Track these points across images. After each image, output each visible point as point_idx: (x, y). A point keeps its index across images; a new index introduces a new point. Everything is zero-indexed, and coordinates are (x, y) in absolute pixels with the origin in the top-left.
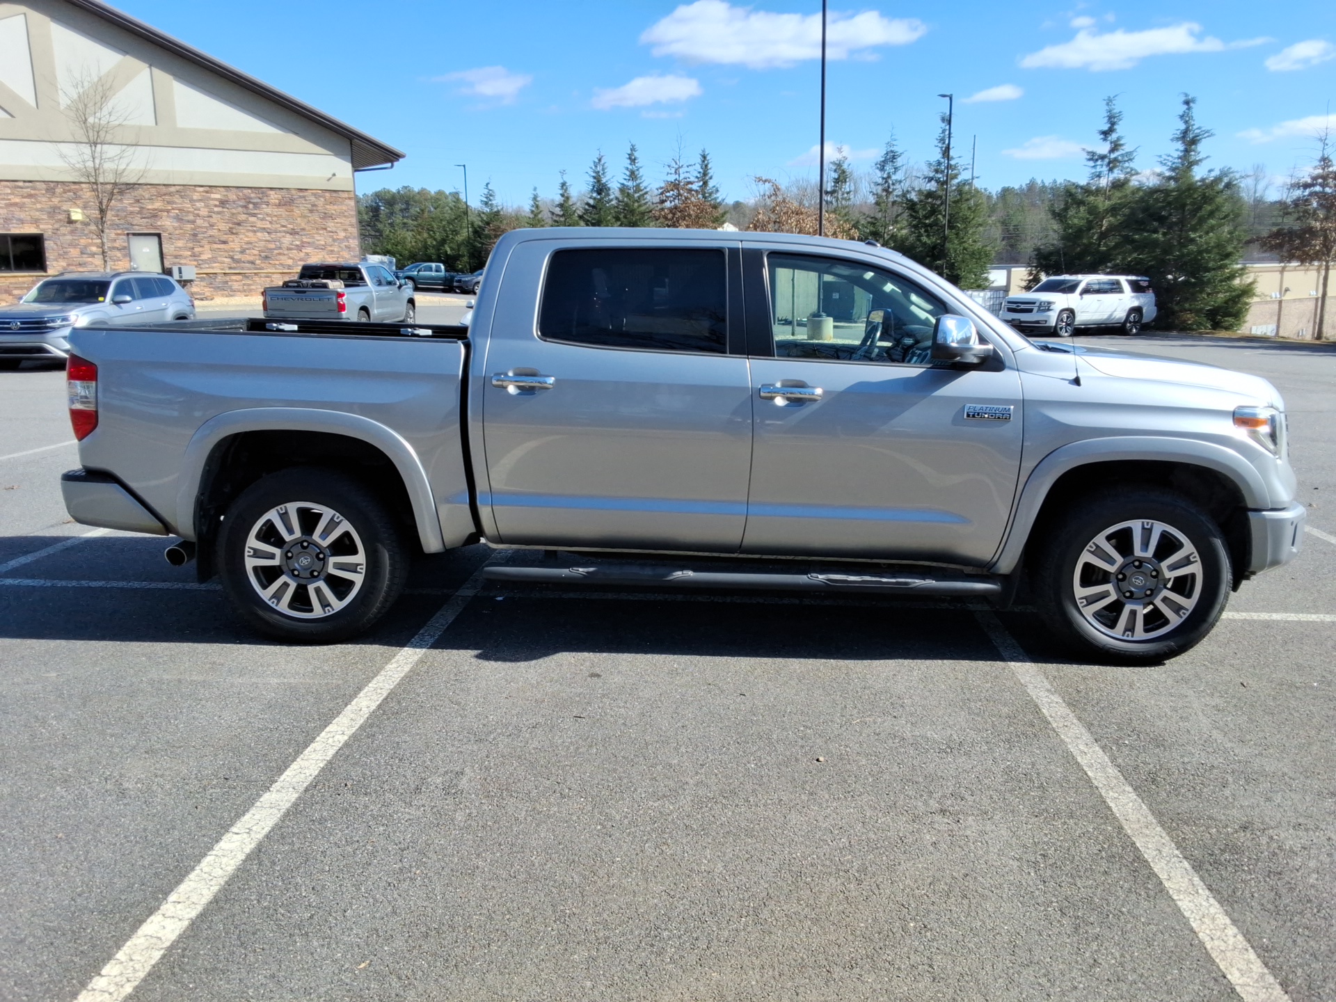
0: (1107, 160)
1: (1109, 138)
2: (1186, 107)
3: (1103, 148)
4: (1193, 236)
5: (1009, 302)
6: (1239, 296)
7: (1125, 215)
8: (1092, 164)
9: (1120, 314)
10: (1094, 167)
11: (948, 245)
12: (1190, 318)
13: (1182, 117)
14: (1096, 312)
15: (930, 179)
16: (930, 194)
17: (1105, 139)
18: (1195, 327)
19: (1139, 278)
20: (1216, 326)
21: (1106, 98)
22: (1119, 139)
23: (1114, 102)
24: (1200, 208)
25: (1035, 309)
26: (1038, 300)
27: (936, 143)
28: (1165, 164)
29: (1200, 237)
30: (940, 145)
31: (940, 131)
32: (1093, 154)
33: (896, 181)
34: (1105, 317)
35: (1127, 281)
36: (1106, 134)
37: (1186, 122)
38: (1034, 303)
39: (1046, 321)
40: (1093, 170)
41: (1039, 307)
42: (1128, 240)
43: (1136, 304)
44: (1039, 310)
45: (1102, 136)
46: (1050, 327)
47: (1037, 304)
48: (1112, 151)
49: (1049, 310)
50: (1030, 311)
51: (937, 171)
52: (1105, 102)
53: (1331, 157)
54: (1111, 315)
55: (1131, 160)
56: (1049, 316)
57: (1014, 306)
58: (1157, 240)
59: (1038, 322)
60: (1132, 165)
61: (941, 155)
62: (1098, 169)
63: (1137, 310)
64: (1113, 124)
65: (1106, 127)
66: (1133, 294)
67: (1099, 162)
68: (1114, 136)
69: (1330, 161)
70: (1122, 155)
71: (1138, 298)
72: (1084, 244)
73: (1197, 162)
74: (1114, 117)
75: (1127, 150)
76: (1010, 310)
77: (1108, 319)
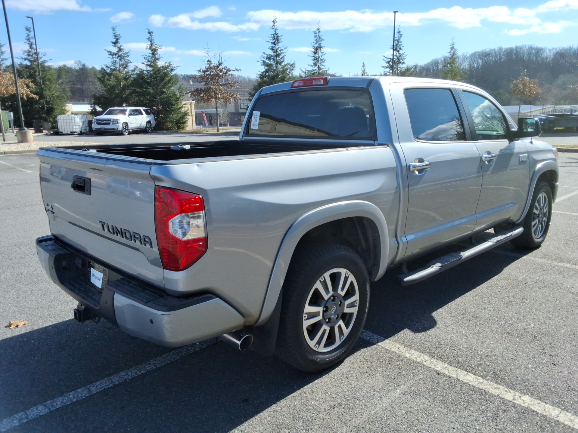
0: (117, 55)
1: (117, 46)
2: (149, 35)
3: (115, 50)
4: (164, 90)
5: (96, 120)
6: (184, 115)
7: (132, 81)
8: (111, 57)
9: (144, 124)
10: (112, 58)
11: (44, 93)
12: (169, 125)
13: (149, 39)
14: (135, 124)
15: (26, 59)
16: (27, 67)
17: (115, 46)
18: (171, 128)
19: (147, 108)
20: (179, 128)
21: (112, 27)
22: (121, 46)
23: (116, 30)
24: (163, 79)
25: (111, 123)
26: (112, 118)
27: (26, 41)
28: (146, 59)
29: (167, 91)
30: (28, 42)
31: (26, 35)
32: (110, 52)
33: (4, 59)
34: (139, 126)
35: (143, 109)
36: (115, 43)
37: (151, 41)
38: (110, 120)
39: (117, 128)
40: (112, 60)
41: (113, 122)
42: (135, 91)
43: (148, 120)
44: (113, 123)
45: (113, 45)
46: (119, 131)
47: (112, 121)
48: (118, 52)
49: (118, 123)
50: (109, 124)
51: (29, 55)
52: (112, 29)
53: (211, 61)
54: (141, 125)
55: (128, 56)
56: (118, 126)
57: (100, 122)
58: (149, 92)
59: (114, 129)
60: (129, 58)
61: (29, 48)
62: (115, 59)
63: (149, 122)
64: (117, 39)
65: (114, 40)
66: (146, 115)
67: (114, 56)
68: (119, 45)
69: (211, 62)
70: (123, 54)
71: (148, 117)
72: (116, 93)
73: (158, 59)
74: (117, 36)
75: (125, 52)
76: (98, 124)
77: (140, 126)
